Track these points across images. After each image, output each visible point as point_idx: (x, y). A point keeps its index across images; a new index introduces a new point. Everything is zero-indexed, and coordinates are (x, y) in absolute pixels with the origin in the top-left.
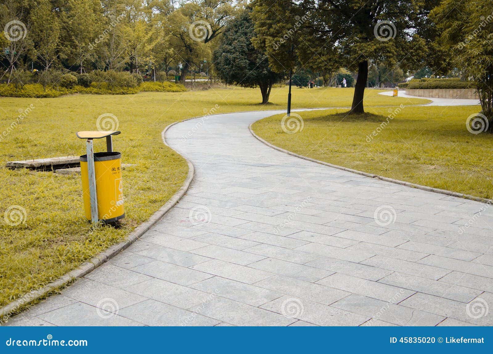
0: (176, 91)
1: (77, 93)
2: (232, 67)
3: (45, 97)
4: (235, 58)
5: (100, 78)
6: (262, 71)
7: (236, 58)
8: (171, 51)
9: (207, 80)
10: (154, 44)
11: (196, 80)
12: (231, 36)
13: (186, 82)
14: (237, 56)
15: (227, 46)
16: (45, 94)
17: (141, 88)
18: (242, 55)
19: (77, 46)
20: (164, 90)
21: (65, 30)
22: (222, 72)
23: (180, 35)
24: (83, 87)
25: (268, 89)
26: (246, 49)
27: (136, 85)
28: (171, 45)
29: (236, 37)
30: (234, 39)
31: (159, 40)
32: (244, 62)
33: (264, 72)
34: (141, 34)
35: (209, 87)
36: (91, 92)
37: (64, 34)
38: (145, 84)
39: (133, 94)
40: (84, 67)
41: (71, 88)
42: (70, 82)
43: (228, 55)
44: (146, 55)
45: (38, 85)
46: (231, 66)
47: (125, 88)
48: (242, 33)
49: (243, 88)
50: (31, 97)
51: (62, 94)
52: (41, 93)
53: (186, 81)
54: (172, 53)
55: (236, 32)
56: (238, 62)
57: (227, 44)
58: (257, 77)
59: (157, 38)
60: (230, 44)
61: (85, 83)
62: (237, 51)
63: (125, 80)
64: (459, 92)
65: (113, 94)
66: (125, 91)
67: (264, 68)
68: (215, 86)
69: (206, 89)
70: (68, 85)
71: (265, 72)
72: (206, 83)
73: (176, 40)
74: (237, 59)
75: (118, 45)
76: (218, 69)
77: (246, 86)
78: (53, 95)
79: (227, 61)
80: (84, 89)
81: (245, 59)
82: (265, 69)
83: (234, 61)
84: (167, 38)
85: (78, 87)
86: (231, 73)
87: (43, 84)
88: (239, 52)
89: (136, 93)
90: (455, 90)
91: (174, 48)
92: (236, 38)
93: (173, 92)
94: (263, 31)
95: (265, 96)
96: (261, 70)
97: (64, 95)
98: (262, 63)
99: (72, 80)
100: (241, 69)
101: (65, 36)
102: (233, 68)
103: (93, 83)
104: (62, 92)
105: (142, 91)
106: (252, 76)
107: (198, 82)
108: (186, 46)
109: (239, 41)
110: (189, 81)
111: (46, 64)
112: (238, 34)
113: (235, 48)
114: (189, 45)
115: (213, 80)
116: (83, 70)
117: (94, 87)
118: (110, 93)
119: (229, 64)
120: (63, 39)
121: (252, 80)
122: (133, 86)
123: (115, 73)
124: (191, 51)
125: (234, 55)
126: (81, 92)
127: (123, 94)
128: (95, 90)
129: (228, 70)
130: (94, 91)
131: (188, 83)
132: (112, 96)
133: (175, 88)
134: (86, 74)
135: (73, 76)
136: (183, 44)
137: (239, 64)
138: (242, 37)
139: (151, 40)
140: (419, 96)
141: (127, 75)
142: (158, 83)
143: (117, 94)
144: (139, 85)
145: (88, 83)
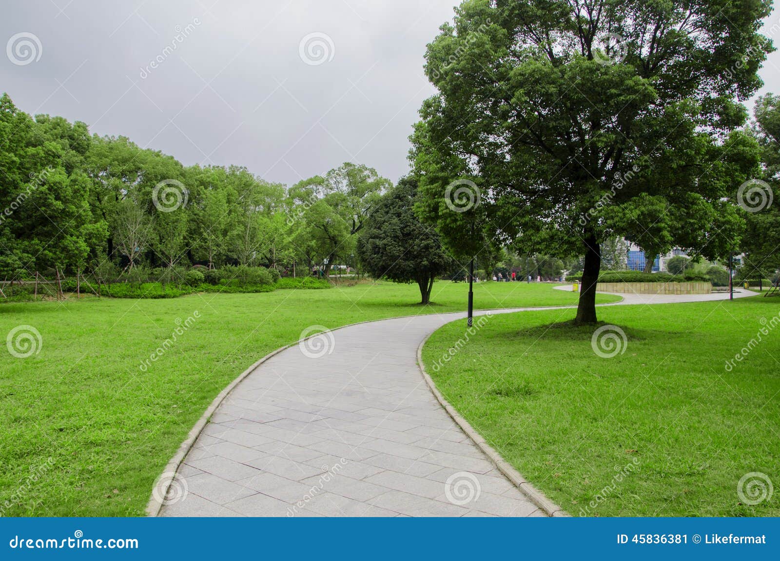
0: (318, 288)
1: (202, 291)
2: (382, 256)
3: (163, 297)
4: (385, 245)
5: (230, 274)
6: (421, 262)
7: (387, 244)
8: (313, 243)
9: (353, 275)
10: (294, 235)
11: (342, 276)
12: (381, 217)
13: (331, 278)
14: (388, 241)
15: (375, 230)
16: (163, 293)
17: (277, 285)
18: (395, 241)
19: (206, 239)
20: (304, 287)
21: (195, 223)
22: (369, 263)
23: (324, 226)
24: (210, 284)
25: (429, 284)
26: (399, 233)
27: (271, 281)
28: (313, 237)
29: (386, 218)
30: (384, 221)
31: (299, 231)
32: (397, 250)
33: (423, 263)
34: (279, 226)
35: (356, 283)
36: (218, 291)
37: (194, 227)
38: (282, 281)
39: (267, 292)
40: (214, 262)
41: (196, 287)
42: (195, 279)
43: (377, 242)
44: (285, 248)
45: (157, 284)
46: (380, 255)
47: (258, 285)
48: (394, 214)
49: (396, 283)
50: (147, 298)
51: (184, 294)
52: (159, 293)
53: (330, 276)
54: (315, 246)
55: (387, 213)
56: (390, 249)
57: (375, 228)
58: (415, 269)
59: (297, 230)
60: (379, 228)
61: (212, 281)
62: (388, 236)
63: (259, 276)
64: (647, 286)
65: (244, 292)
66: (258, 289)
67: (423, 257)
68: (362, 281)
69: (352, 285)
70: (193, 283)
71: (425, 263)
72: (353, 278)
73: (319, 232)
74: (389, 246)
75: (253, 237)
76: (363, 260)
77: (400, 282)
78: (173, 295)
79: (376, 249)
80: (211, 287)
81: (399, 246)
82: (425, 259)
83: (385, 249)
84: (308, 230)
85: (204, 286)
86: (381, 263)
87: (163, 282)
88: (391, 237)
89: (271, 291)
90: (643, 284)
91: (317, 241)
92: (386, 220)
93: (315, 288)
94: (434, 190)
95: (425, 293)
96: (419, 260)
97: (187, 294)
98: (420, 251)
99: (197, 277)
100: (394, 258)
101: (194, 230)
102: (384, 258)
103: (222, 280)
104: (184, 291)
105: (277, 288)
106: (408, 268)
107: (344, 278)
108: (330, 238)
109: (390, 224)
110: (334, 276)
111: (170, 259)
112: (390, 215)
113: (385, 232)
114: (333, 237)
115: (361, 276)
116: (212, 266)
117: (223, 284)
118: (240, 292)
119: (378, 253)
120: (192, 233)
121: (407, 273)
122: (267, 283)
123: (247, 268)
124: (336, 243)
125: (385, 241)
126: (207, 291)
127: (257, 291)
128: (224, 288)
129: (376, 260)
130: (222, 289)
131: (332, 278)
132: (242, 295)
133: (317, 285)
134: (214, 270)
135: (199, 273)
136: (327, 237)
137: (390, 252)
138: (394, 219)
139: (291, 231)
140: (601, 291)
141: (262, 271)
142: (298, 279)
143: (249, 292)
144: (275, 281)
145: (217, 281)
